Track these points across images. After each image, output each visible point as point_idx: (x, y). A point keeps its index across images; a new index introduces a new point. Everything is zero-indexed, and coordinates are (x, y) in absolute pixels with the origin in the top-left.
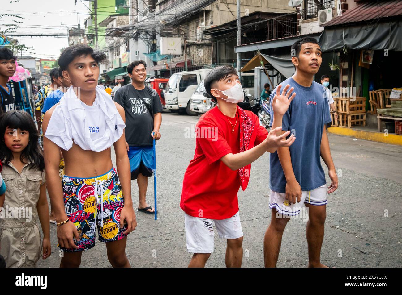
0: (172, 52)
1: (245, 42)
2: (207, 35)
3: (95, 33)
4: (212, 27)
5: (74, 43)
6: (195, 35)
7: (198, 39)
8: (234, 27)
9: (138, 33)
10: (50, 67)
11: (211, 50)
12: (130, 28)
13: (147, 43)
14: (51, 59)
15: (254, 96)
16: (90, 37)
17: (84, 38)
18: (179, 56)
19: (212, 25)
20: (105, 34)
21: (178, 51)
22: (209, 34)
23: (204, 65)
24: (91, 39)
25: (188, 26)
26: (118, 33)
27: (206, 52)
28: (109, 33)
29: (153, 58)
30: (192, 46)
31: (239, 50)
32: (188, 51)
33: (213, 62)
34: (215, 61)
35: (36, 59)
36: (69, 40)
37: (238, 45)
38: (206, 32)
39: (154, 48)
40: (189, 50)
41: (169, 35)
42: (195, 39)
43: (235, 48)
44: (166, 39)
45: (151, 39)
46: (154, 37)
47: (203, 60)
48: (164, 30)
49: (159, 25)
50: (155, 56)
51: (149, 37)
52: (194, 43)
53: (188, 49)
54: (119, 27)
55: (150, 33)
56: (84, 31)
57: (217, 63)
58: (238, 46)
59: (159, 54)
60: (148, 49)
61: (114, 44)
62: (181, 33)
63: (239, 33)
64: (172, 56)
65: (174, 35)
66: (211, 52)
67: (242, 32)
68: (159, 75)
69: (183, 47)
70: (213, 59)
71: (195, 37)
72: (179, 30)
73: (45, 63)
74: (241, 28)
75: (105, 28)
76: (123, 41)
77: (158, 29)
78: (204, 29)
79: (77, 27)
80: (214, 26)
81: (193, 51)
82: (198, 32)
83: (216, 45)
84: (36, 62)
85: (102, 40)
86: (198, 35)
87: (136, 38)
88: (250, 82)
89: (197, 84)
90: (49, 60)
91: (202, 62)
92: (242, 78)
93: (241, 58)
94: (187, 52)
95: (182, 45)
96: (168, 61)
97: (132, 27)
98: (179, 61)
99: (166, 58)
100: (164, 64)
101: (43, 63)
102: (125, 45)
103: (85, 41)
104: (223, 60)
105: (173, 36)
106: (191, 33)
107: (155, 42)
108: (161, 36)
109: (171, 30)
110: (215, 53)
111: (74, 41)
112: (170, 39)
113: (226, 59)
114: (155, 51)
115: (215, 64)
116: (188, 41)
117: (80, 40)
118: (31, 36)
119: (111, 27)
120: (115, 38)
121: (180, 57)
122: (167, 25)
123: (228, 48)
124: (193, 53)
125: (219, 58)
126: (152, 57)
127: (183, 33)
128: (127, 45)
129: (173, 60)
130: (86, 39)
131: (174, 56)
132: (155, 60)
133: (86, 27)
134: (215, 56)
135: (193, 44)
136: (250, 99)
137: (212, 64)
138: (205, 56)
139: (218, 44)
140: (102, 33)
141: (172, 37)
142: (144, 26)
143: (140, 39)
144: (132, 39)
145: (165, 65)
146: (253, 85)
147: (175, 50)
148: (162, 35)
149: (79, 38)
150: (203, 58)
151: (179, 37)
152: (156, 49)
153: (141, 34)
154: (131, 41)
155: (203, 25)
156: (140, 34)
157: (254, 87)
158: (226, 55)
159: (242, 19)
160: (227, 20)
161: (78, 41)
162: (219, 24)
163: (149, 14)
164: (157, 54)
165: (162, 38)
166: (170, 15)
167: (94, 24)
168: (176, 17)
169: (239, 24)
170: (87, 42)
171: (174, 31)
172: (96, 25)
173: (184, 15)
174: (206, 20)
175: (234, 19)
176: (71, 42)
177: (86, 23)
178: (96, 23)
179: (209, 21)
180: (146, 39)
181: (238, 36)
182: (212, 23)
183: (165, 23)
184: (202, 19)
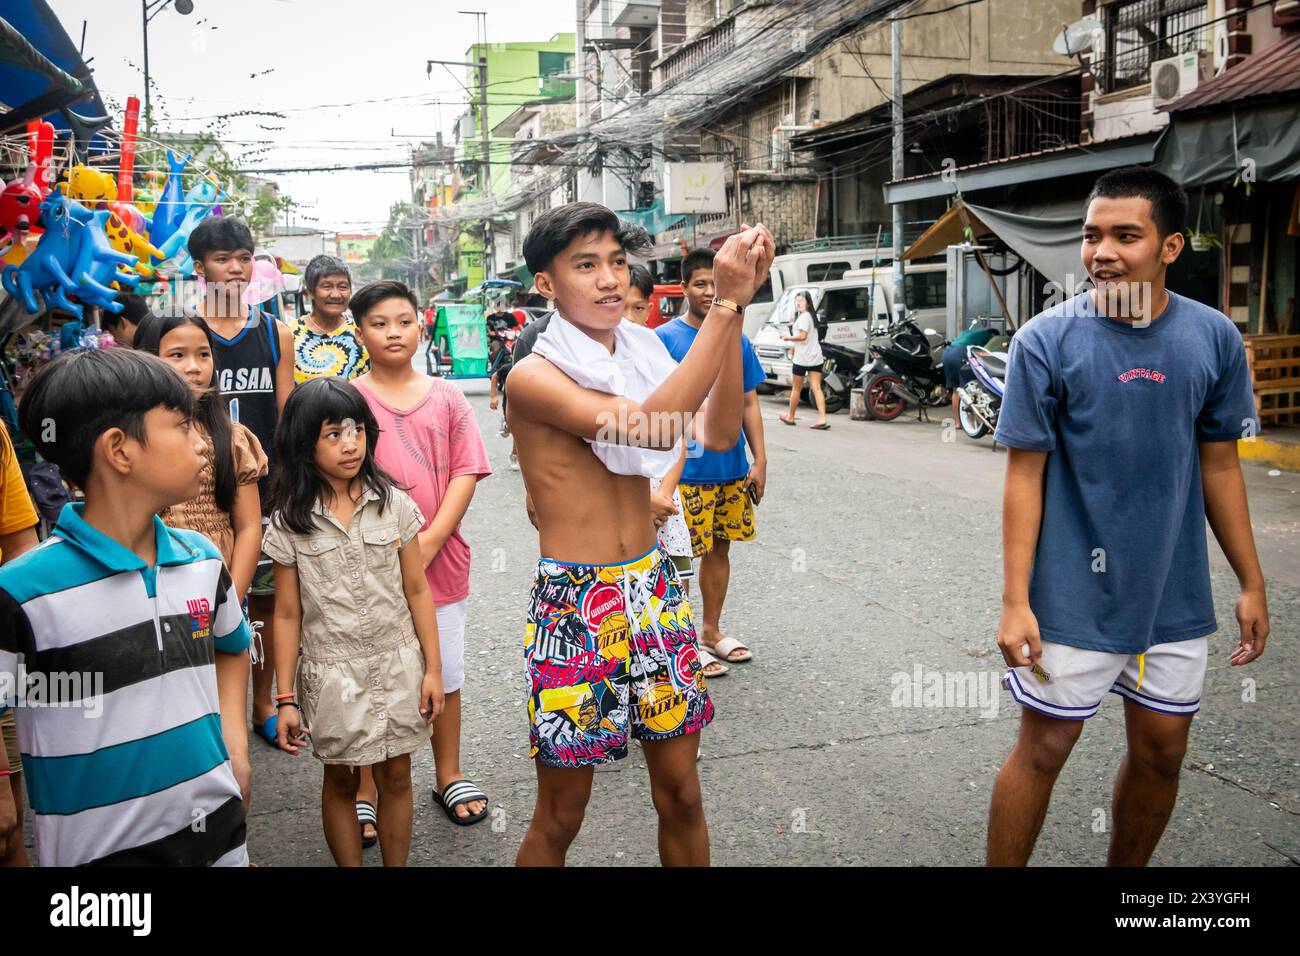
0: (699, 207)
1: (920, 167)
2: (803, 150)
3: (481, 157)
4: (816, 128)
5: (425, 185)
6: (763, 153)
7: (774, 165)
8: (883, 126)
9: (601, 153)
10: (363, 256)
11: (812, 195)
12: (578, 139)
13: (628, 182)
14: (364, 234)
15: (944, 334)
16: (469, 170)
17: (454, 172)
18: (718, 216)
19: (817, 121)
20: (509, 159)
21: (716, 203)
22: (807, 150)
23: (792, 241)
24: (471, 174)
25: (746, 125)
26: (544, 155)
27: (798, 203)
28: (520, 154)
29: (646, 223)
30: (758, 187)
31: (896, 195)
32: (746, 200)
33: (820, 234)
34: (826, 229)
35: (326, 236)
36: (413, 179)
37: (894, 180)
38: (798, 143)
39: (646, 194)
40: (748, 196)
41: (690, 156)
42: (764, 165)
43: (884, 189)
44: (681, 167)
45: (637, 168)
46: (646, 164)
47: (788, 225)
48: (675, 140)
49: (663, 126)
50: (649, 220)
51: (632, 163)
52: (764, 176)
53: (745, 195)
54: (547, 137)
55: (635, 153)
56: (452, 150)
57: (831, 234)
58: (896, 184)
59: (661, 212)
60: (630, 198)
61: (535, 186)
62: (725, 150)
63: (897, 142)
64: (698, 218)
65: (705, 154)
66: (813, 201)
67: (906, 137)
69: (730, 191)
70: (821, 223)
71: (765, 160)
72: (717, 139)
73: (349, 246)
74: (905, 125)
75: (509, 140)
76: (558, 178)
77: (658, 140)
78: (793, 134)
79: (433, 142)
80: (823, 125)
81: (758, 201)
82: (775, 144)
83: (830, 181)
85: (502, 176)
86: (774, 151)
87: (596, 167)
88: (932, 290)
89: (771, 298)
90: (358, 237)
91: (786, 234)
93: (904, 219)
94: (742, 205)
95: (727, 184)
96: (688, 233)
97: (585, 135)
98: (718, 230)
99: (681, 224)
100: (677, 240)
101: (344, 245)
102: (566, 186)
103: (455, 180)
104: (851, 226)
105: (702, 157)
106: (750, 148)
107: (649, 177)
108: (666, 159)
109: (696, 140)
110: (826, 207)
111: (427, 180)
112: (693, 166)
113: (860, 221)
114: (649, 205)
115: (828, 237)
116: (745, 171)
117: (442, 178)
119: (525, 138)
120: (536, 168)
121: (720, 220)
122: (683, 126)
123: (865, 189)
124: (760, 206)
125: (839, 220)
126: (642, 221)
127: (732, 150)
128: (569, 189)
129: (701, 227)
130: (459, 175)
131: (705, 218)
133: (457, 139)
134: (825, 214)
135: (761, 180)
136: (932, 345)
137: (815, 238)
138: (795, 216)
139: (835, 178)
140: (501, 155)
141: (699, 160)
142: (617, 131)
143: (608, 170)
144: (587, 169)
145: (679, 245)
146: (941, 301)
147: (706, 198)
148: (670, 156)
149: (440, 172)
150: (788, 222)
151: (718, 160)
152: (651, 198)
153: (610, 156)
154: (584, 176)
155: (789, 123)
156: (606, 156)
157: (944, 304)
158: (858, 209)
159: (907, 98)
160: (863, 105)
161: (438, 181)
162: (837, 118)
163: (632, 96)
164: (655, 212)
165: (667, 165)
166: (692, 97)
167: (479, 132)
168: (709, 102)
169: (897, 114)
170: (462, 182)
171: (705, 143)
172: (485, 133)
173: (732, 95)
174: (799, 105)
175: (874, 100)
176: (418, 185)
177: (457, 129)
178: (484, 127)
179: (809, 110)
180: (623, 170)
181: (894, 152)
182: (816, 115)
183: (676, 121)
184: (788, 105)
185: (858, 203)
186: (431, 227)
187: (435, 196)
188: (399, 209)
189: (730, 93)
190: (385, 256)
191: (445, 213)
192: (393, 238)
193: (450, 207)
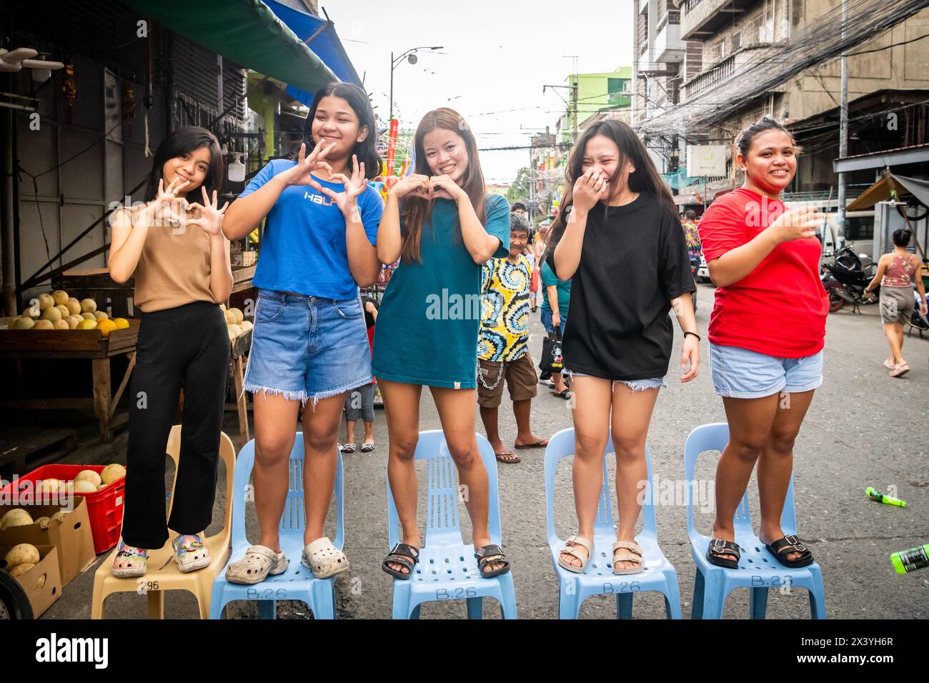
0: (708, 173)
1: (855, 150)
5: (538, 157)
8: (834, 123)
9: (648, 139)
13: (662, 157)
15: (871, 256)
17: (556, 149)
18: (720, 178)
19: (787, 119)
21: (720, 170)
25: (740, 122)
29: (673, 182)
31: (841, 168)
36: (531, 154)
37: (841, 157)
39: (674, 164)
41: (704, 141)
43: (834, 164)
44: (698, 147)
45: (669, 148)
46: (675, 145)
48: (694, 131)
50: (675, 180)
51: (666, 145)
55: (668, 139)
56: (555, 137)
57: (794, 191)
58: (842, 160)
59: (684, 175)
60: (664, 166)
62: (726, 137)
63: (843, 134)
64: (707, 179)
65: (713, 140)
67: (849, 130)
68: (681, 213)
69: (729, 162)
72: (721, 131)
74: (849, 123)
77: (682, 130)
80: (792, 122)
88: (864, 228)
92: (847, 221)
93: (846, 182)
95: (727, 159)
96: (701, 188)
98: (720, 187)
99: (697, 182)
100: (693, 193)
103: (556, 154)
104: (807, 186)
105: (710, 142)
107: (676, 153)
108: (688, 142)
109: (707, 131)
111: (539, 155)
112: (705, 148)
113: (814, 182)
114: (675, 171)
115: (792, 193)
117: (549, 153)
121: (721, 181)
122: (700, 123)
123: (817, 162)
125: (800, 182)
126: (670, 180)
129: (709, 185)
130: (559, 151)
131: (711, 179)
132: (675, 187)
133: (558, 130)
136: (863, 264)
141: (708, 144)
142: (658, 126)
143: (650, 149)
145: (694, 195)
146: (869, 234)
147: (714, 168)
148: (690, 141)
149: (548, 151)
151: (721, 143)
152: (677, 166)
153: (652, 141)
156: (650, 141)
157: (871, 238)
158: (812, 174)
159: (851, 104)
160: (818, 109)
161: (546, 155)
162: (800, 118)
163: (667, 103)
164: (679, 175)
165: (689, 147)
166: (708, 106)
167: (571, 126)
168: (719, 109)
169: (843, 115)
170: (560, 156)
171: (713, 133)
172: (575, 127)
173: (734, 104)
174: (775, 109)
175: (834, 106)
176: (534, 157)
177: (558, 124)
178: (575, 123)
179: (782, 112)
180: (660, 150)
181: (841, 140)
182: (787, 116)
183: (696, 120)
184: (768, 109)
185: (812, 171)
186: (541, 182)
187: (544, 163)
188: (523, 171)
189: (733, 103)
190: (514, 198)
191: (549, 173)
192: (519, 188)
193: (553, 170)
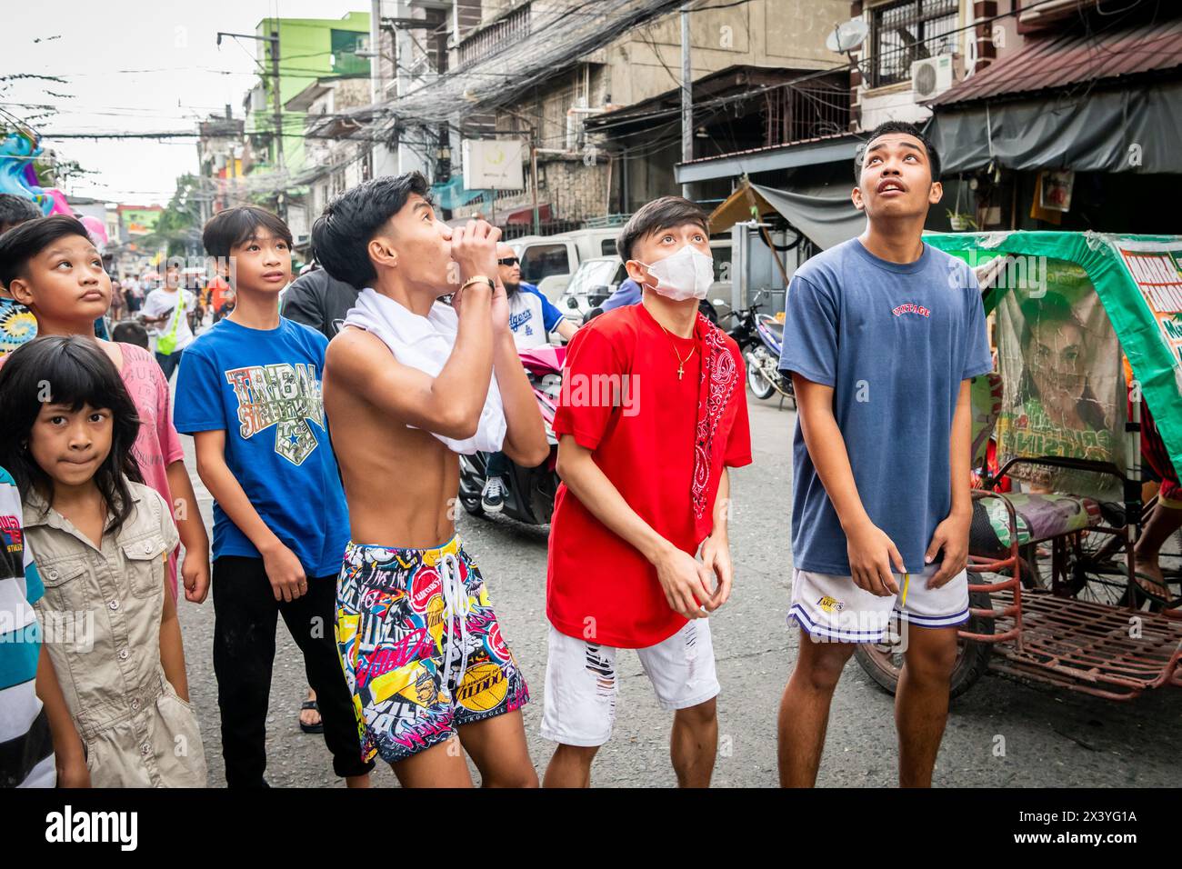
0: (498, 183)
1: (703, 150)
2: (596, 132)
3: (273, 129)
4: (609, 111)
5: (213, 158)
6: (560, 134)
7: (569, 145)
8: (674, 111)
9: (399, 129)
10: (147, 228)
11: (605, 175)
12: (375, 115)
13: (425, 158)
14: (148, 205)
15: (730, 304)
16: (259, 143)
17: (244, 144)
18: (514, 192)
19: (609, 105)
20: (305, 132)
21: (514, 180)
22: (600, 131)
23: (586, 217)
24: (262, 147)
25: (541, 107)
26: (341, 129)
27: (593, 182)
28: (314, 128)
29: (443, 198)
30: (554, 165)
31: (686, 175)
32: (541, 178)
33: (612, 211)
34: (617, 206)
35: (107, 206)
36: (200, 151)
37: (684, 161)
38: (592, 125)
39: (443, 170)
40: (545, 174)
41: (487, 134)
42: (560, 145)
43: (675, 170)
44: (479, 144)
45: (435, 145)
46: (444, 141)
47: (583, 203)
48: (472, 119)
49: (461, 105)
50: (446, 195)
51: (429, 140)
52: (558, 155)
53: (541, 173)
54: (343, 111)
55: (432, 130)
56: (242, 123)
57: (622, 211)
58: (686, 165)
59: (459, 188)
61: (330, 161)
62: (521, 129)
63: (687, 126)
64: (496, 195)
65: (502, 133)
66: (606, 180)
67: (695, 122)
69: (527, 168)
70: (612, 201)
71: (561, 140)
72: (514, 119)
73: (133, 217)
74: (694, 110)
75: (302, 114)
76: (354, 153)
77: (455, 118)
78: (587, 116)
79: (223, 114)
80: (615, 109)
81: (555, 178)
82: (569, 125)
83: (621, 161)
84: (109, 214)
85: (296, 148)
86: (568, 132)
87: (392, 144)
89: (567, 271)
90: (143, 208)
91: (580, 210)
94: (539, 182)
95: (524, 162)
96: (486, 207)
97: (381, 111)
98: (515, 206)
99: (480, 199)
100: (475, 215)
101: (126, 215)
102: (361, 161)
103: (245, 153)
105: (498, 136)
106: (548, 128)
107: (446, 154)
108: (463, 137)
109: (491, 121)
110: (618, 186)
111: (215, 152)
112: (489, 143)
114: (446, 181)
115: (619, 214)
116: (540, 150)
117: (232, 150)
118: (96, 137)
119: (319, 113)
120: (331, 143)
121: (516, 197)
122: (481, 105)
123: (654, 170)
124: (555, 183)
125: (630, 199)
126: (439, 196)
127: (528, 129)
128: (365, 163)
129: (499, 203)
130: (250, 148)
131: (501, 194)
132: (446, 206)
133: (247, 113)
134: (617, 193)
135: (556, 160)
136: (719, 315)
137: (608, 215)
138: (588, 193)
139: (625, 158)
140: (295, 129)
141: (494, 138)
142: (414, 108)
143: (405, 146)
144: (382, 145)
146: (727, 274)
147: (504, 175)
148: (465, 133)
149: (230, 145)
150: (583, 199)
151: (515, 138)
152: (449, 174)
153: (407, 132)
154: (379, 152)
155: (582, 105)
156: (404, 132)
157: (729, 277)
158: (647, 189)
159: (696, 85)
160: (652, 91)
161: (227, 153)
162: (627, 103)
163: (430, 74)
164: (452, 188)
165: (466, 142)
166: (492, 77)
167: (271, 106)
168: (508, 82)
169: (686, 100)
170: (253, 155)
171: (502, 122)
172: (277, 106)
173: (531, 77)
174: (591, 89)
175: (674, 86)
176: (206, 157)
177: (247, 102)
178: (277, 101)
179: (601, 94)
180: (420, 147)
181: (684, 136)
182: (608, 99)
183: (475, 100)
184: (581, 88)
185: (647, 182)
186: (220, 200)
187: (225, 168)
188: (186, 180)
189: (529, 75)
190: (171, 228)
191: (234, 183)
192: (180, 209)
193: (241, 179)
